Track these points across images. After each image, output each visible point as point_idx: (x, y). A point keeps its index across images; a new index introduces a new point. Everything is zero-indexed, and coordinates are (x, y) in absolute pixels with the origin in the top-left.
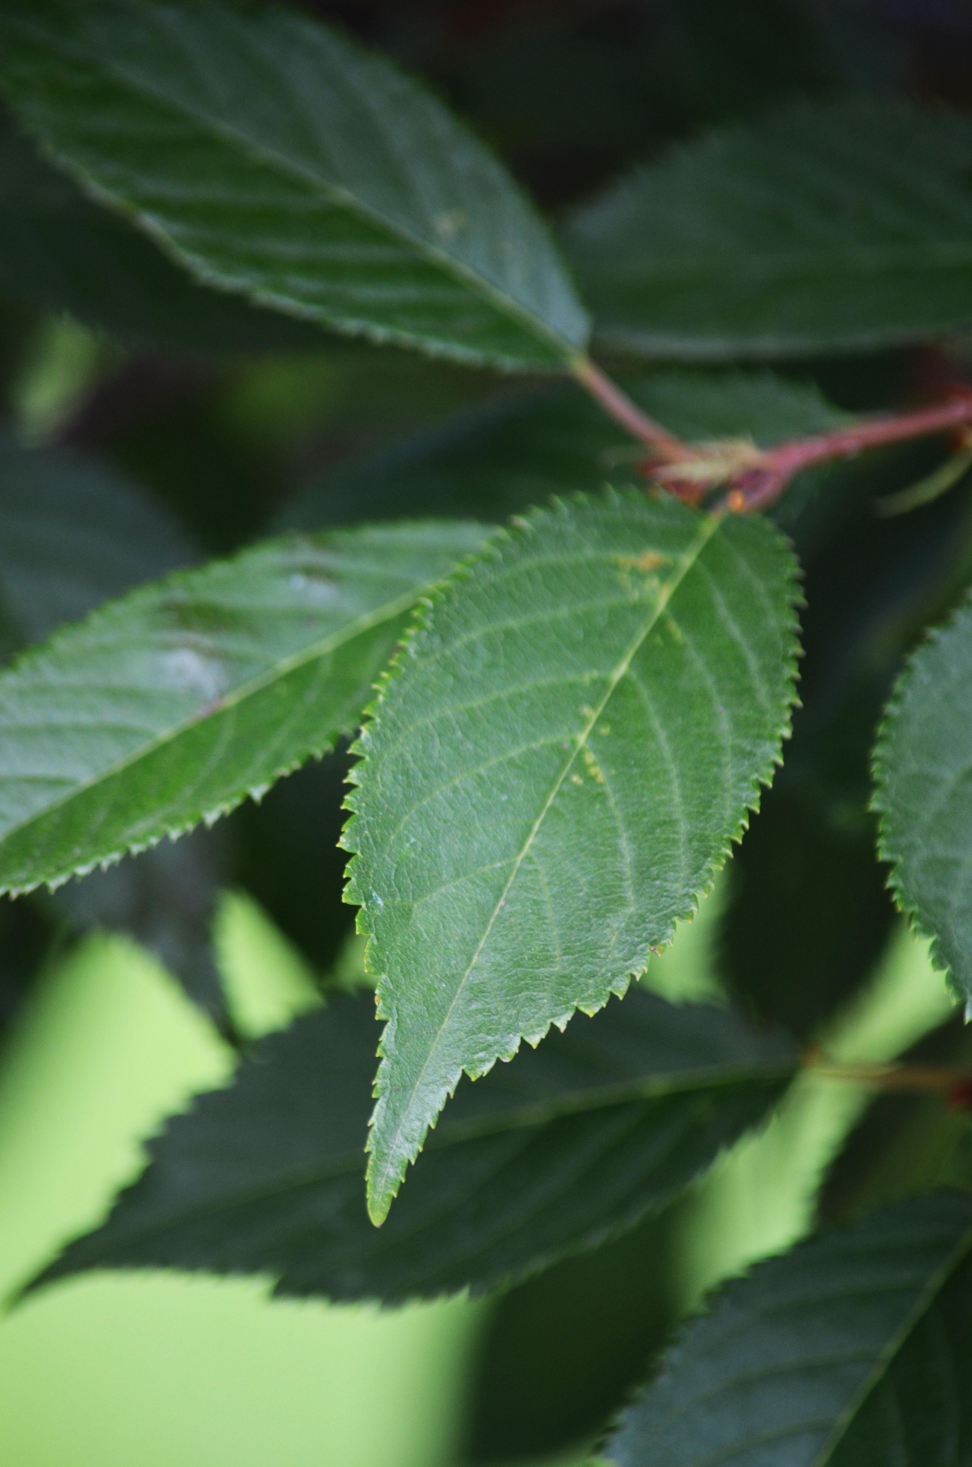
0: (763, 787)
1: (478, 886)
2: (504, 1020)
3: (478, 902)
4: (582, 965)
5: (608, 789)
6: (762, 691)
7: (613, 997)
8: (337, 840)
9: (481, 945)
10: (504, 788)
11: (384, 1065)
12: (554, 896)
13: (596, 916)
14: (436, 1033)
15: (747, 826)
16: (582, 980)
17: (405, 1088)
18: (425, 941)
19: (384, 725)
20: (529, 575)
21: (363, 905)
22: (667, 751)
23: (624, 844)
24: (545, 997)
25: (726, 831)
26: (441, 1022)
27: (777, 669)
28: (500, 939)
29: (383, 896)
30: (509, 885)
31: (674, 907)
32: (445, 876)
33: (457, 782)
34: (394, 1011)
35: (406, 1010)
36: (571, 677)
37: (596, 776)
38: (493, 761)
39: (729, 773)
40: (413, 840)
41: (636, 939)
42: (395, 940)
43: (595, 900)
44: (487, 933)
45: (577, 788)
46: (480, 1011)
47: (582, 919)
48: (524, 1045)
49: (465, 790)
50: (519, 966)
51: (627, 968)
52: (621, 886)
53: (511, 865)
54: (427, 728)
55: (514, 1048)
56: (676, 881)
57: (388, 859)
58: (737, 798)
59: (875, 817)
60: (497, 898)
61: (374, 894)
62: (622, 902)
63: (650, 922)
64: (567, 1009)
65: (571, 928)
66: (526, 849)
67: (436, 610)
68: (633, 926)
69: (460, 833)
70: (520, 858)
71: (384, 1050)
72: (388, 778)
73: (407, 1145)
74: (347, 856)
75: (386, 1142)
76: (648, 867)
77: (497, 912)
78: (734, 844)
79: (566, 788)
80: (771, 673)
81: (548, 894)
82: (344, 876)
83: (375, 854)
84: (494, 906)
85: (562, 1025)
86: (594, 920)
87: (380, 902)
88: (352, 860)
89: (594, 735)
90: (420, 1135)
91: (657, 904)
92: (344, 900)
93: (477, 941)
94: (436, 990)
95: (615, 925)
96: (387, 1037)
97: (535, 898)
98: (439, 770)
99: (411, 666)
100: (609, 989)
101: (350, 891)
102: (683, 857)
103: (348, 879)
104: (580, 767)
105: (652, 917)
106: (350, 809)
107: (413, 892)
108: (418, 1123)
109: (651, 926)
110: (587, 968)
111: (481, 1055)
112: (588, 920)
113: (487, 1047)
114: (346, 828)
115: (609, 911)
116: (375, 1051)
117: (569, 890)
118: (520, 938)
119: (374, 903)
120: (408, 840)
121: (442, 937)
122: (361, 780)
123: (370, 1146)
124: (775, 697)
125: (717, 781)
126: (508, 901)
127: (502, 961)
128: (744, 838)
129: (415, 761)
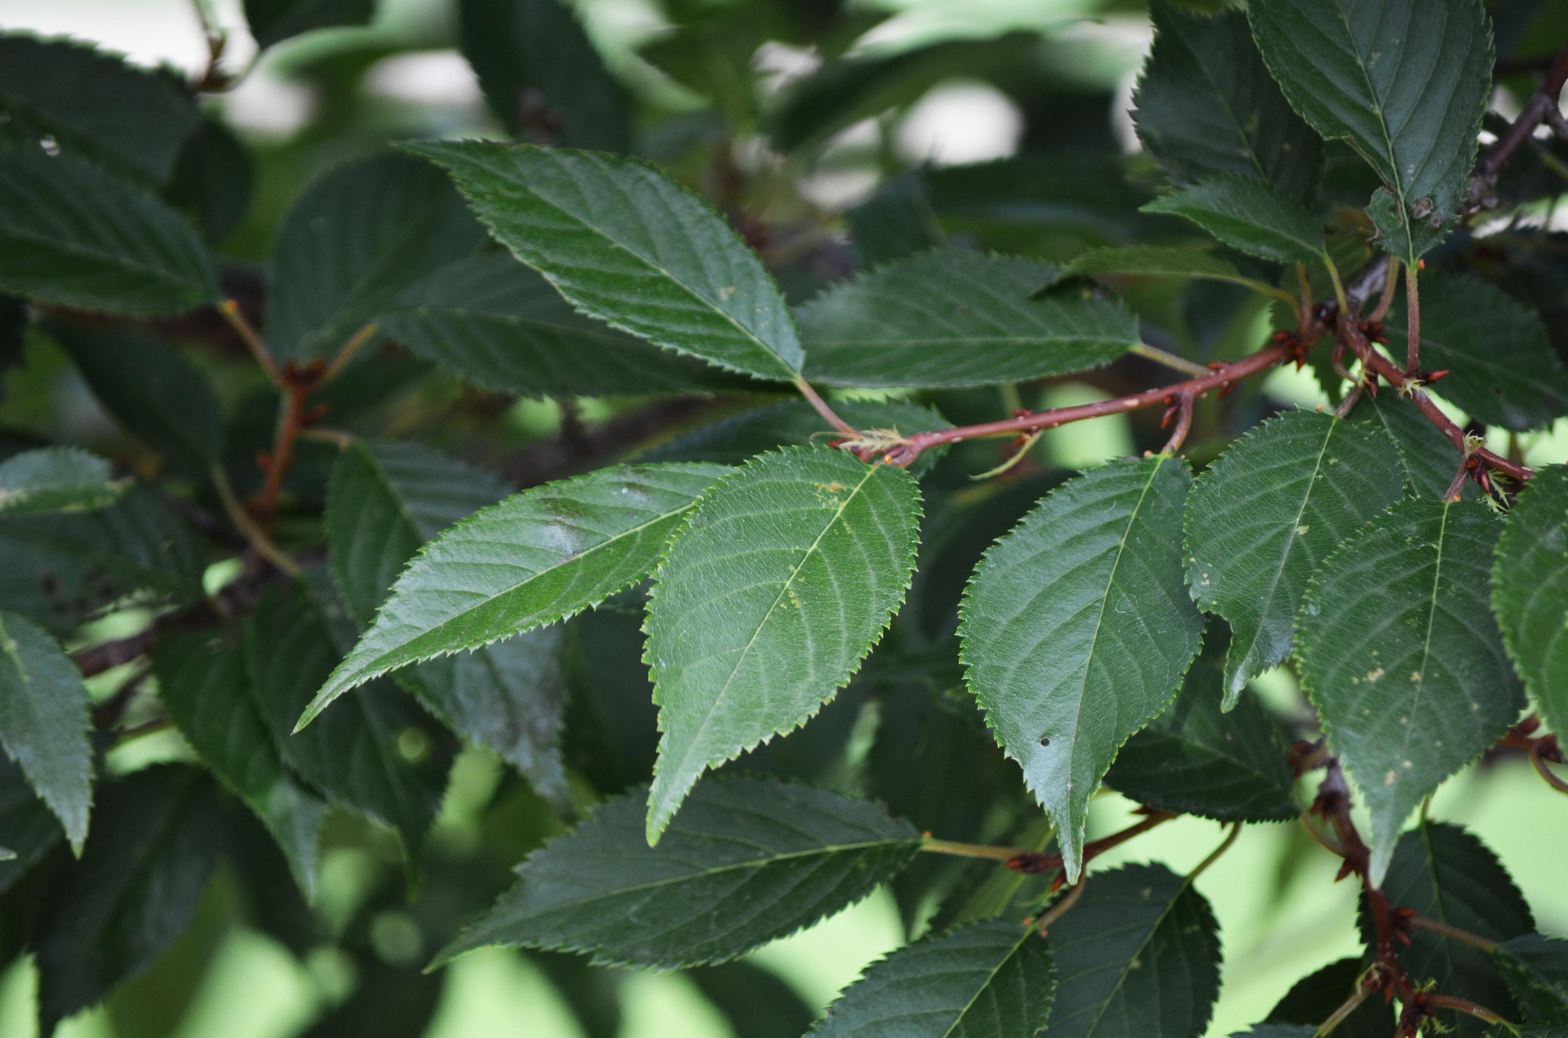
0: (893, 615)
1: (721, 661)
2: (733, 737)
3: (721, 671)
4: (780, 708)
5: (802, 612)
6: (896, 563)
7: (798, 727)
8: (641, 627)
9: (722, 694)
10: (740, 607)
11: (661, 758)
12: (767, 670)
13: (791, 681)
14: (692, 742)
15: (882, 636)
16: (780, 717)
17: (672, 772)
18: (688, 690)
19: (672, 564)
20: (762, 488)
21: (654, 665)
22: (838, 592)
23: (809, 643)
24: (757, 726)
25: (870, 638)
26: (696, 735)
27: (906, 551)
28: (732, 692)
29: (665, 661)
30: (740, 662)
31: (837, 678)
32: (702, 654)
33: (712, 601)
34: (668, 727)
35: (676, 727)
36: (784, 548)
37: (795, 605)
38: (735, 591)
39: (873, 607)
40: (685, 631)
41: (813, 695)
42: (671, 687)
43: (790, 673)
44: (726, 688)
45: (784, 611)
46: (719, 731)
47: (782, 683)
48: (744, 752)
49: (717, 606)
50: (743, 707)
51: (807, 711)
52: (805, 666)
53: (742, 651)
54: (697, 568)
55: (738, 753)
56: (839, 663)
57: (669, 641)
58: (877, 620)
59: (960, 639)
60: (733, 669)
61: (660, 660)
62: (806, 674)
63: (822, 686)
64: (770, 732)
65: (775, 688)
66: (751, 643)
67: (705, 502)
68: (811, 688)
69: (712, 630)
70: (747, 648)
71: (661, 749)
72: (672, 595)
73: (672, 804)
74: (645, 637)
75: (659, 800)
76: (823, 656)
77: (732, 677)
78: (874, 645)
79: (776, 610)
80: (902, 553)
81: (763, 669)
82: (643, 648)
83: (662, 637)
84: (731, 674)
85: (767, 741)
86: (789, 684)
87: (664, 665)
88: (648, 639)
89: (795, 581)
90: (680, 798)
91: (826, 676)
92: (643, 661)
93: (719, 692)
94: (693, 718)
95: (801, 687)
96: (663, 742)
97: (755, 670)
98: (702, 593)
99: (690, 533)
100: (796, 722)
101: (646, 657)
102: (843, 651)
103: (646, 650)
104: (786, 599)
105: (824, 683)
106: (649, 610)
107: (683, 661)
108: (678, 792)
109: (822, 688)
110: (783, 710)
111: (718, 755)
112: (786, 684)
113: (722, 751)
114: (646, 621)
115: (799, 679)
116: (655, 748)
117: (776, 667)
118: (745, 692)
119: (660, 665)
120: (682, 631)
121: (699, 688)
122: (656, 594)
123: (650, 802)
124: (903, 566)
125: (866, 610)
126: (739, 672)
127: (733, 704)
128: (880, 643)
129: (688, 586)
